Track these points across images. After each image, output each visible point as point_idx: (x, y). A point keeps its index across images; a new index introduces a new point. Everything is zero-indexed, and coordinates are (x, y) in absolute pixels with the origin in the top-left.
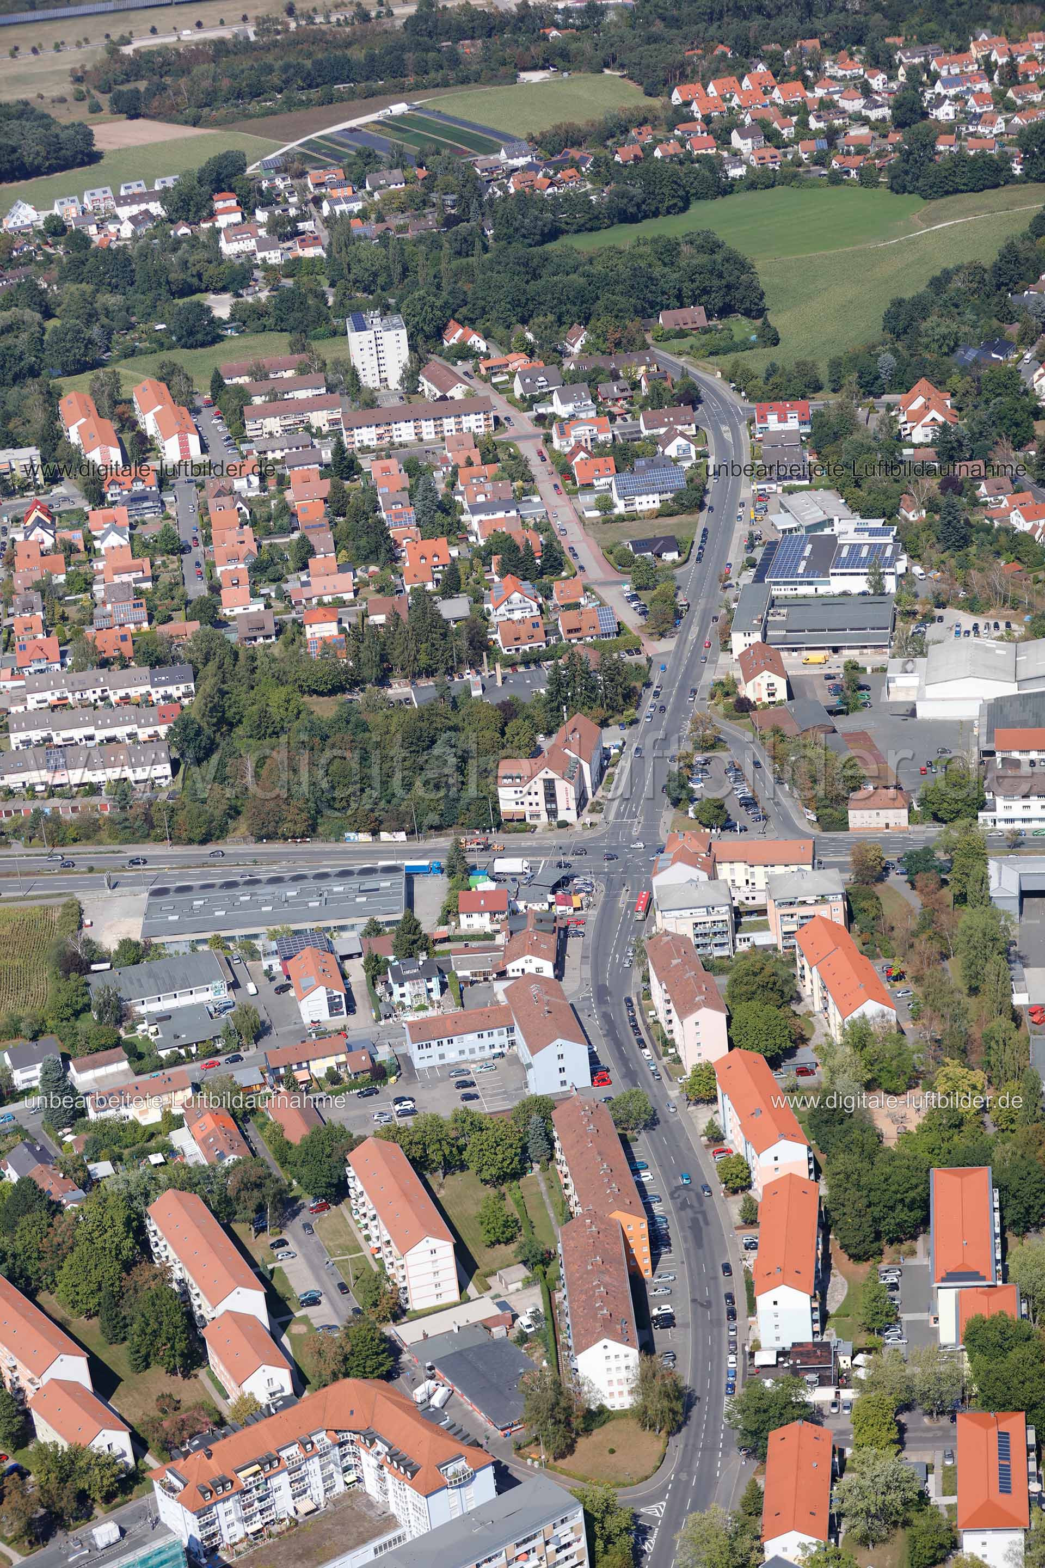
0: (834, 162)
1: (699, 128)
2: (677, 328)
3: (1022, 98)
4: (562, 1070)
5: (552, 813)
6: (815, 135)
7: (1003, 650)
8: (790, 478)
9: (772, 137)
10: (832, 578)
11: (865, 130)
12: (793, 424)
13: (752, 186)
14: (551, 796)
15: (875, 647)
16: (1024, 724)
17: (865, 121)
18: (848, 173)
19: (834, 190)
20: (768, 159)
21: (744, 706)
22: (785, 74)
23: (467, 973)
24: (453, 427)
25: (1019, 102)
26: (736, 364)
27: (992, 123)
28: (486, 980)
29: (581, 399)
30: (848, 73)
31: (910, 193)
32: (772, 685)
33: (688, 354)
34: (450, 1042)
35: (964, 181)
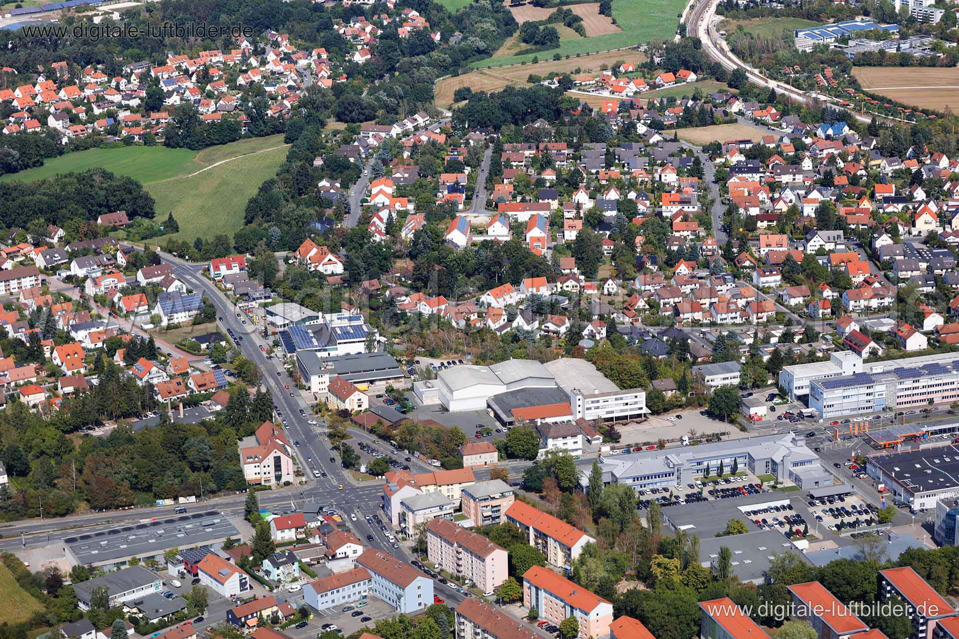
0: (123, 132)
1: (26, 115)
2: (112, 225)
3: (217, 90)
4: (419, 596)
5: (278, 478)
6: (101, 116)
7: (483, 369)
8: (261, 298)
9: (74, 120)
10: (338, 346)
11: (128, 113)
12: (236, 270)
13: (77, 148)
14: (278, 467)
15: (395, 378)
16: (524, 406)
17: (127, 108)
18: (134, 138)
19: (130, 148)
20: (79, 132)
21: (345, 414)
22: (62, 82)
23: (308, 560)
24: (16, 286)
25: (216, 93)
26: (170, 241)
27: (208, 105)
28: (318, 563)
29: (90, 265)
30: (99, 80)
31: (181, 147)
32: (359, 400)
33: (126, 239)
34: (338, 591)
35: (217, 137)
